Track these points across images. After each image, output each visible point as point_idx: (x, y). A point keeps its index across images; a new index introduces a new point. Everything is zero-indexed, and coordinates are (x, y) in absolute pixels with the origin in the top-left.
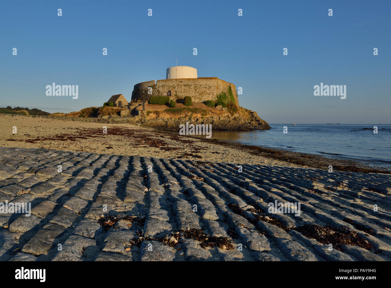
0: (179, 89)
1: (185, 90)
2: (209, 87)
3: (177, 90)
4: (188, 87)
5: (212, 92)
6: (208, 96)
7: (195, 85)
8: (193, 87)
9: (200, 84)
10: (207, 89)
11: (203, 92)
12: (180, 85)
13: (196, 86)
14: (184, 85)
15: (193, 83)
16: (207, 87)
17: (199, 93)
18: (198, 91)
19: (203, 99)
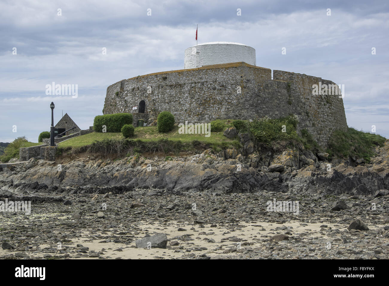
0: (160, 96)
1: (171, 96)
2: (223, 86)
3: (157, 97)
4: (178, 90)
5: (227, 98)
6: (219, 108)
7: (192, 83)
8: (187, 88)
9: (203, 81)
10: (216, 91)
11: (208, 99)
12: (162, 87)
13: (193, 85)
14: (171, 86)
15: (189, 80)
16: (217, 87)
17: (199, 102)
18: (197, 97)
19: (206, 116)
